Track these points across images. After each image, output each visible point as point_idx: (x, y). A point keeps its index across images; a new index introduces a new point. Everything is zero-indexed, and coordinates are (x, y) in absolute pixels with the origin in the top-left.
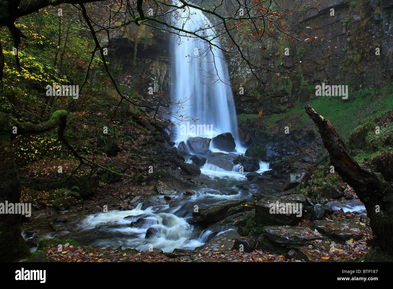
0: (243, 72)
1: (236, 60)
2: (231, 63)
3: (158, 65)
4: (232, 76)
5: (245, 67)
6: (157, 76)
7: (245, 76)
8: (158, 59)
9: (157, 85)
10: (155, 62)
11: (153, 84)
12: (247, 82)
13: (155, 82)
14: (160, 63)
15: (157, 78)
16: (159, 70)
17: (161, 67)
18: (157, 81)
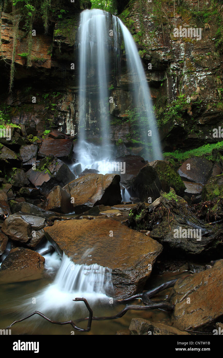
0: (192, 79)
1: (179, 66)
2: (171, 71)
3: (70, 99)
4: (176, 89)
5: (194, 72)
6: (70, 113)
7: (196, 84)
8: (70, 91)
9: (72, 124)
10: (67, 95)
11: (65, 124)
12: (202, 92)
13: (68, 121)
14: (73, 96)
15: (70, 115)
16: (72, 105)
17: (75, 101)
18: (71, 120)
